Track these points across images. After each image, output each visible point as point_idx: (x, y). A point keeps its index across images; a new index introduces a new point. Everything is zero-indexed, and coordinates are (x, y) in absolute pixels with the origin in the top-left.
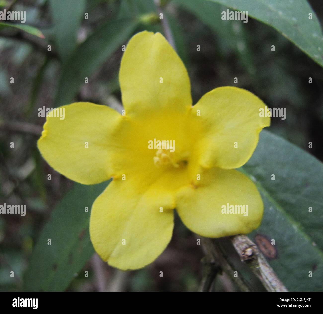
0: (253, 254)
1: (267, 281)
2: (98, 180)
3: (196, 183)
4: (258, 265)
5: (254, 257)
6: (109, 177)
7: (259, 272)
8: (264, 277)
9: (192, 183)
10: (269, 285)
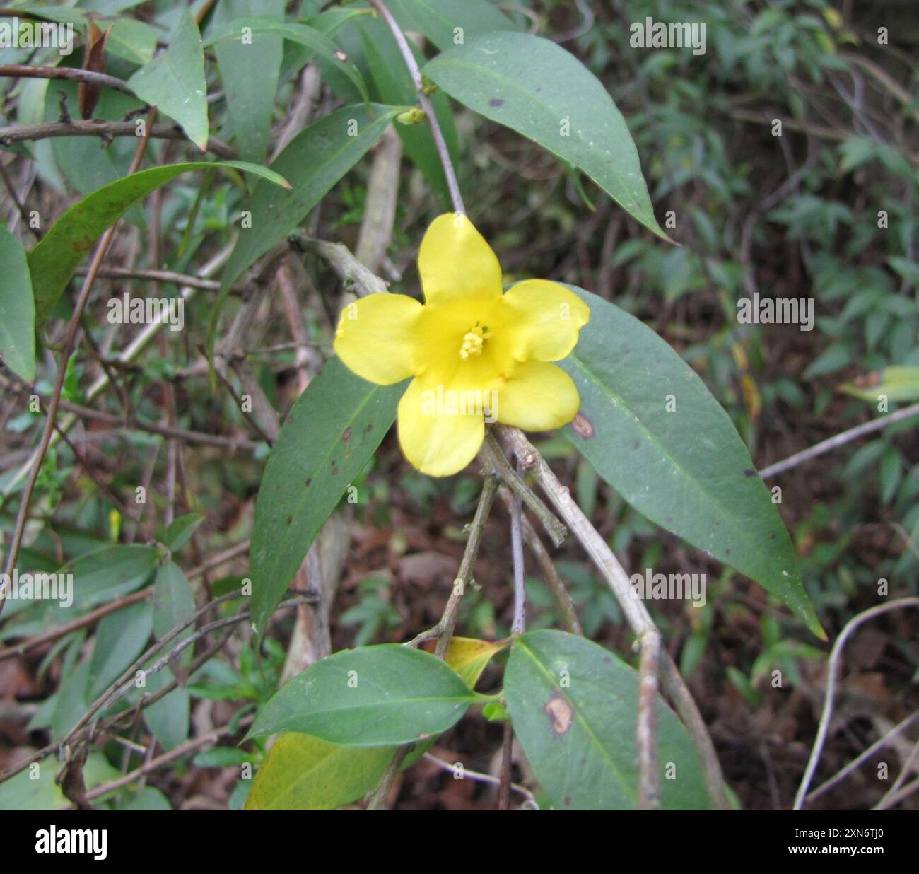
0: (534, 461)
1: (549, 488)
2: (397, 378)
3: (507, 375)
4: (540, 471)
5: (535, 464)
6: (411, 374)
7: (541, 479)
8: (546, 484)
9: (502, 375)
10: (551, 492)
